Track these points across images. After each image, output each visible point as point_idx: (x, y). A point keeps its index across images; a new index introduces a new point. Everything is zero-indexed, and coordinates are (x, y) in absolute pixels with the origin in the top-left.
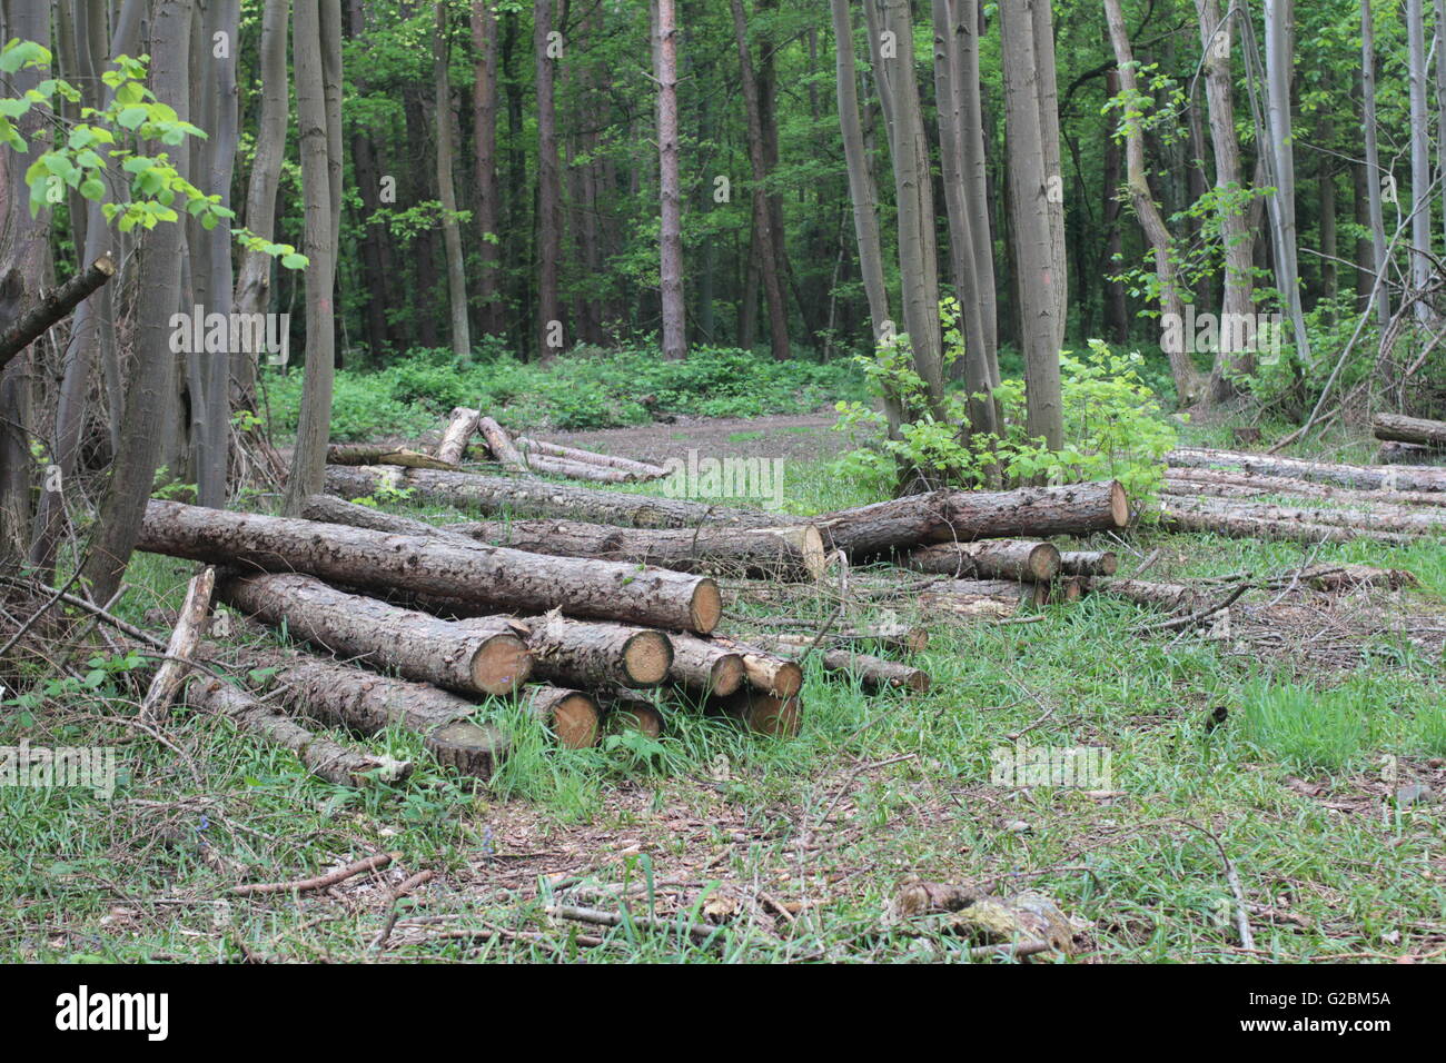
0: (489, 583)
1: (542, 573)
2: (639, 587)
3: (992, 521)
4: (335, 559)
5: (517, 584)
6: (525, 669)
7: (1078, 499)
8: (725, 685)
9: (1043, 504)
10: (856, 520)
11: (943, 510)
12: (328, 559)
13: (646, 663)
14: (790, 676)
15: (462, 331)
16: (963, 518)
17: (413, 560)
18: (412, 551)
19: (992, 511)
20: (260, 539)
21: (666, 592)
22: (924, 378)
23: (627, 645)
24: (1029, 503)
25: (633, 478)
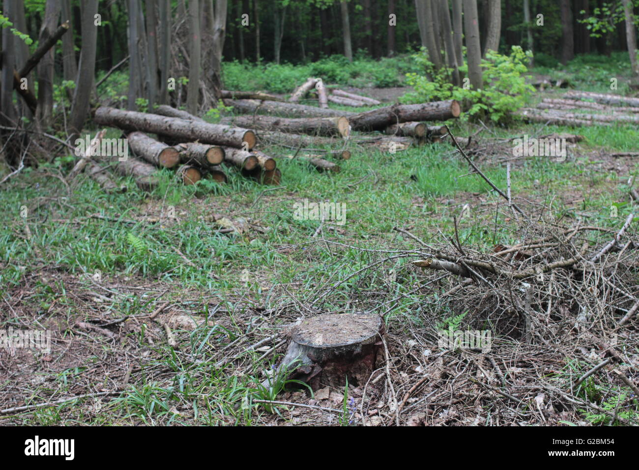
0: (190, 133)
1: (204, 129)
2: (229, 134)
3: (411, 115)
4: (150, 126)
5: (197, 133)
6: (177, 159)
7: (440, 107)
8: (250, 166)
9: (429, 109)
10: (366, 115)
11: (395, 111)
12: (148, 126)
13: (214, 157)
14: (271, 163)
15: (348, 47)
16: (402, 114)
17: (170, 126)
18: (169, 123)
19: (411, 111)
20: (130, 120)
21: (236, 135)
22: (433, 62)
23: (208, 151)
24: (423, 108)
25: (366, 105)
